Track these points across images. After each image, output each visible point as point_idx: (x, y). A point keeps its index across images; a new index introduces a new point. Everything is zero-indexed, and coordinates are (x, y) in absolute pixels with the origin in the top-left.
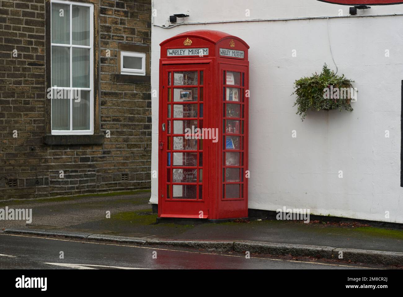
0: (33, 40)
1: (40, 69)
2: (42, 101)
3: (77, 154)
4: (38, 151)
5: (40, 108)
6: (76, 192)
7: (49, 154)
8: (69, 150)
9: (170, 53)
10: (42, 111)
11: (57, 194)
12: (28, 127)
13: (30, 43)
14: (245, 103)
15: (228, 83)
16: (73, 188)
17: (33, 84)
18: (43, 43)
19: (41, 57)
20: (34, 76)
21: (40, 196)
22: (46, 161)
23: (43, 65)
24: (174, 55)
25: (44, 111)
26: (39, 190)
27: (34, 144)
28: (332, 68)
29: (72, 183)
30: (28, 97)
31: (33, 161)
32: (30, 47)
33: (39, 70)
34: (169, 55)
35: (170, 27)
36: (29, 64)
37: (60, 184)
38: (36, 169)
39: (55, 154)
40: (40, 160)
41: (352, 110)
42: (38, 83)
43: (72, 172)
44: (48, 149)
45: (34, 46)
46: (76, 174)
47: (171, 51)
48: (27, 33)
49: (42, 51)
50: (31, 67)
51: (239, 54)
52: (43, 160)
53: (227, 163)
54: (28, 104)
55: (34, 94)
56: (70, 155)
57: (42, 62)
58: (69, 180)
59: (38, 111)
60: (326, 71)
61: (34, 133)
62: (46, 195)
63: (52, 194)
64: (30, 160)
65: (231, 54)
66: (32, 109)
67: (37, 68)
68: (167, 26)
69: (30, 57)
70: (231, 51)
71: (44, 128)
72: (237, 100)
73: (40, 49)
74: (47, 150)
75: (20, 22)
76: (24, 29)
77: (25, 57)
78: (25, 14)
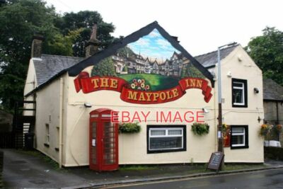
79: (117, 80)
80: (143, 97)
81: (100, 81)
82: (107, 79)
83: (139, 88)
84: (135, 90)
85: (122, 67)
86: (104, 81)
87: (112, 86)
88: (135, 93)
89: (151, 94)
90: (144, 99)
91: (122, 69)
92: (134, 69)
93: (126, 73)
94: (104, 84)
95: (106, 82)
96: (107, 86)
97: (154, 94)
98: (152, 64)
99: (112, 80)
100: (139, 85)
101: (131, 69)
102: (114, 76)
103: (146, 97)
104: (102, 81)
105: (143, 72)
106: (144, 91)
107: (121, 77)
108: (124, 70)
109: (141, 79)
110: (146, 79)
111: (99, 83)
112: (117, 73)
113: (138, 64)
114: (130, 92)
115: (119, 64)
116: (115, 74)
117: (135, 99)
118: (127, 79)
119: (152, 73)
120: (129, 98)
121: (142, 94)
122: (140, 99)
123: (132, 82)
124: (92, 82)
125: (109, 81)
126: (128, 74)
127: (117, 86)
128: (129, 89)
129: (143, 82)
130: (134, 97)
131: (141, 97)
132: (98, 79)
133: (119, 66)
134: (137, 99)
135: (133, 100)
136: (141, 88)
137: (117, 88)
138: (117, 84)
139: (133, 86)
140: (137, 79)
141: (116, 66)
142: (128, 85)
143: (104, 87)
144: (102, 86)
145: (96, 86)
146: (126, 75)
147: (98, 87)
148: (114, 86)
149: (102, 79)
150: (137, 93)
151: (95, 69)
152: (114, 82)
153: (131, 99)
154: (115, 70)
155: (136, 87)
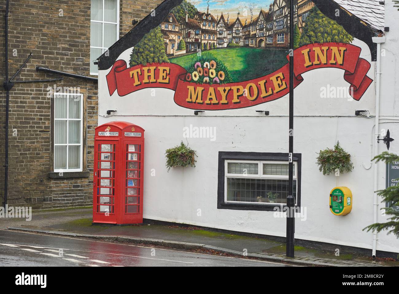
0: (43, 117)
1: (47, 134)
2: (48, 153)
3: (71, 183)
4: (45, 182)
5: (47, 156)
6: (70, 206)
7: (52, 183)
8: (65, 181)
9: (100, 134)
10: (48, 158)
11: (58, 207)
12: (39, 168)
13: (41, 119)
14: (141, 161)
15: (129, 151)
16: (68, 203)
17: (42, 143)
18: (49, 119)
19: (48, 127)
20: (43, 138)
21: (46, 208)
22: (50, 187)
23: (49, 132)
24: (102, 135)
25: (49, 158)
26: (46, 204)
27: (42, 177)
28: (186, 144)
29: (67, 200)
30: (39, 151)
31: (42, 188)
32: (41, 121)
33: (46, 135)
34: (99, 135)
35: (107, 117)
36: (40, 132)
37: (59, 201)
38: (43, 192)
39: (56, 183)
40: (47, 187)
41: (195, 166)
42: (45, 142)
43: (67, 194)
44: (52, 180)
45: (43, 121)
46: (70, 195)
47: (100, 133)
48: (39, 114)
49: (49, 123)
50: (41, 133)
51: (139, 135)
52: (48, 187)
53: (129, 194)
54: (39, 155)
55: (43, 149)
56: (66, 184)
57: (48, 130)
58: (66, 198)
59: (45, 159)
60: (183, 145)
61: (42, 171)
62: (50, 208)
63: (54, 207)
64: (40, 187)
65: (132, 135)
66: (42, 158)
67: (45, 134)
68: (105, 116)
69: (41, 127)
70: (132, 133)
71: (49, 168)
72: (136, 160)
73: (47, 122)
74: (51, 181)
75: (34, 107)
76: (37, 111)
77: (37, 127)
78: (37, 103)
79: (168, 69)
80: (213, 96)
81: (142, 71)
82: (152, 68)
83: (206, 79)
84: (200, 82)
85: (177, 41)
86: (149, 72)
87: (160, 80)
88: (200, 89)
89: (227, 89)
90: (215, 101)
91: (176, 48)
92: (197, 43)
93: (184, 52)
94: (149, 77)
95: (152, 74)
96: (153, 80)
97: (234, 88)
98: (229, 27)
99: (161, 68)
100: (206, 73)
101: (192, 43)
102: (164, 61)
103: (218, 96)
104: (146, 72)
105: (213, 47)
106: (212, 82)
107: (174, 61)
108: (179, 48)
109: (209, 61)
110: (219, 58)
111: (141, 76)
112: (169, 55)
113: (205, 32)
114: (191, 88)
115: (172, 36)
116: (166, 58)
117: (199, 101)
118: (183, 63)
119: (229, 47)
120: (188, 99)
121: (211, 90)
122: (208, 101)
123: (193, 68)
124: (131, 76)
125: (156, 72)
126: (187, 54)
127: (169, 78)
128: (189, 82)
129: (213, 65)
130: (197, 98)
131: (209, 97)
132: (139, 70)
133: (172, 41)
134: (202, 100)
135: (195, 103)
136: (210, 77)
137: (169, 83)
138: (169, 74)
139: (195, 76)
140: (202, 60)
141: (168, 41)
142: (187, 75)
143: (149, 83)
144: (146, 80)
145: (137, 83)
146: (184, 56)
147: (139, 83)
148: (163, 79)
149: (146, 69)
150: (203, 88)
151: (135, 52)
152: (163, 73)
153: (192, 102)
154: (166, 49)
155: (201, 78)
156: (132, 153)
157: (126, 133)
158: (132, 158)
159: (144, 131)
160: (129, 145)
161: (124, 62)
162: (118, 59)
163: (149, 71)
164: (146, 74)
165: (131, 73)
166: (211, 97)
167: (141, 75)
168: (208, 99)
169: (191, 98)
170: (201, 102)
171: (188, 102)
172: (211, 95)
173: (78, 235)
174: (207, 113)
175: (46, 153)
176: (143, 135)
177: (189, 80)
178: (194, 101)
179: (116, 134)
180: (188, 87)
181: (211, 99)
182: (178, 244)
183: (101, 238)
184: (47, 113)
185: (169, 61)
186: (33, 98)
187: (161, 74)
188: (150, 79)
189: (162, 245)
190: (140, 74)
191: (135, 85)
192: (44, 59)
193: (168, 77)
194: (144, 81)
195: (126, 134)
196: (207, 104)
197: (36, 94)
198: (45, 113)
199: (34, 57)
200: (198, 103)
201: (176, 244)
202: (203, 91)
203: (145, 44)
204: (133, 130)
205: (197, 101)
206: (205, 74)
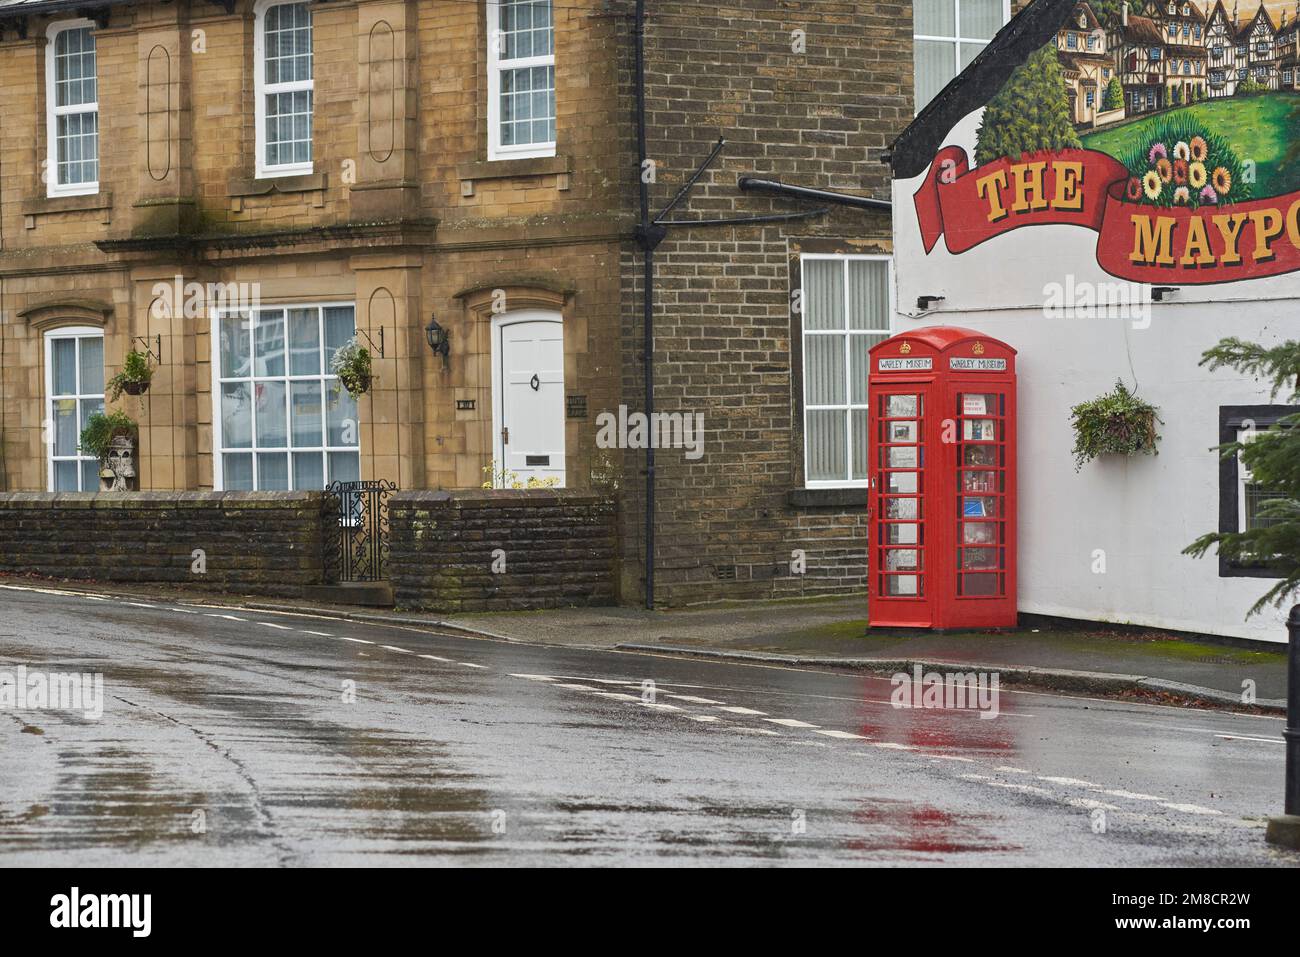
0: (764, 327)
1: (780, 376)
2: (784, 432)
3: (862, 522)
4: (778, 518)
5: (781, 443)
6: (862, 589)
7: (800, 522)
8: (844, 515)
9: (884, 365)
10: (784, 448)
11: (820, 591)
12: (756, 477)
13: (760, 333)
14: (1007, 442)
15: (966, 412)
16: (856, 581)
17: (765, 402)
18: (786, 330)
19: (784, 357)
20: (766, 389)
21: (784, 594)
22: (795, 534)
23: (785, 369)
24: (887, 369)
25: (789, 448)
26: (781, 584)
27: (767, 505)
28: (1130, 387)
29: (851, 571)
30: (755, 425)
31: (767, 535)
32: (758, 339)
33: (777, 379)
34: (881, 368)
35: (919, 317)
36: (755, 370)
37: (825, 575)
38: (773, 549)
39: (812, 522)
40: (783, 533)
41: (1157, 453)
42: (774, 400)
43: (851, 552)
44: (799, 513)
45: (765, 338)
46: (861, 556)
47: (883, 361)
48: (751, 317)
49: (785, 344)
50: (760, 374)
51: (997, 365)
52: (789, 534)
53: (969, 539)
54: (757, 437)
55: (768, 420)
56: (846, 523)
57: (783, 364)
58: (846, 567)
59: (776, 449)
60: (1123, 390)
61: (768, 487)
62: (796, 594)
63: (808, 592)
64: (761, 534)
65: (976, 365)
66: (763, 446)
67: (772, 376)
68: (914, 315)
69: (761, 357)
70: (976, 361)
71: (790, 478)
72: (991, 438)
73: (778, 342)
74: (796, 515)
75: (736, 297)
76: (745, 310)
77: (747, 356)
78: (745, 284)
79: (1077, 167)
80: (1202, 244)
81: (1011, 177)
82: (1037, 167)
83: (1182, 192)
84: (1165, 204)
85: (1101, 85)
86: (1026, 176)
87: (1059, 201)
88: (1165, 223)
89: (1239, 218)
90: (1205, 257)
91: (1098, 104)
92: (1154, 86)
93: (1120, 115)
94: (1028, 192)
95: (1036, 184)
96: (1038, 202)
97: (1258, 216)
98: (1239, 35)
99: (1060, 166)
100: (1181, 173)
101: (1140, 89)
102: (1067, 146)
103: (1215, 243)
104: (1020, 177)
105: (1197, 97)
106: (1198, 203)
107: (1095, 143)
108: (1108, 105)
109: (1186, 138)
110: (1214, 129)
111: (1006, 194)
112: (1081, 126)
113: (1174, 52)
114: (1141, 221)
115: (1088, 71)
116: (1072, 135)
117: (1165, 258)
118: (1119, 148)
119: (1239, 94)
120: (1136, 256)
121: (1196, 223)
122: (1187, 259)
123: (1145, 162)
124: (981, 194)
125: (1048, 176)
126: (1128, 120)
127: (1082, 196)
128: (1136, 202)
129: (1197, 151)
130: (1158, 252)
131: (1190, 245)
132: (1000, 175)
133: (1088, 83)
134: (1171, 254)
135: (1153, 264)
136: (1190, 187)
137: (1081, 210)
138: (1081, 183)
139: (1152, 184)
140: (1170, 139)
141: (1075, 85)
142: (1130, 185)
143: (1028, 211)
144: (1020, 204)
145: (997, 212)
146: (1120, 126)
147: (1003, 212)
148: (1066, 199)
149: (1018, 170)
150: (1173, 221)
151: (990, 122)
152: (1067, 179)
153: (1144, 263)
154: (1072, 109)
155: (1168, 189)
156: (975, 419)
157: (954, 360)
158: (976, 433)
159: (1015, 352)
160: (965, 396)
161: (959, 154)
162: (945, 143)
163: (1028, 175)
164: (1020, 186)
165: (980, 184)
166: (1195, 245)
167: (1007, 188)
168: (1188, 251)
169: (1142, 251)
170: (1170, 260)
171: (1136, 263)
172: (1194, 239)
173: (805, 659)
174: (1187, 292)
175: (776, 431)
176: (1011, 364)
177: (1135, 197)
178: (1150, 259)
179: (926, 364)
180: (1135, 218)
181: (1195, 252)
182: (1071, 679)
183: (865, 666)
184: (780, 313)
185: (1080, 144)
186: (732, 271)
187: (1062, 184)
188: (1032, 199)
189: (1027, 683)
190: (1004, 185)
191: (991, 218)
192: (765, 156)
193: (1079, 192)
194: (1016, 207)
195: (955, 363)
196: (1187, 267)
197: (741, 259)
198: (771, 313)
199: (730, 151)
200: (1162, 265)
201: (1065, 678)
202: (1173, 228)
203: (1015, 96)
204: (979, 349)
205: (1160, 260)
206: (1178, 178)
